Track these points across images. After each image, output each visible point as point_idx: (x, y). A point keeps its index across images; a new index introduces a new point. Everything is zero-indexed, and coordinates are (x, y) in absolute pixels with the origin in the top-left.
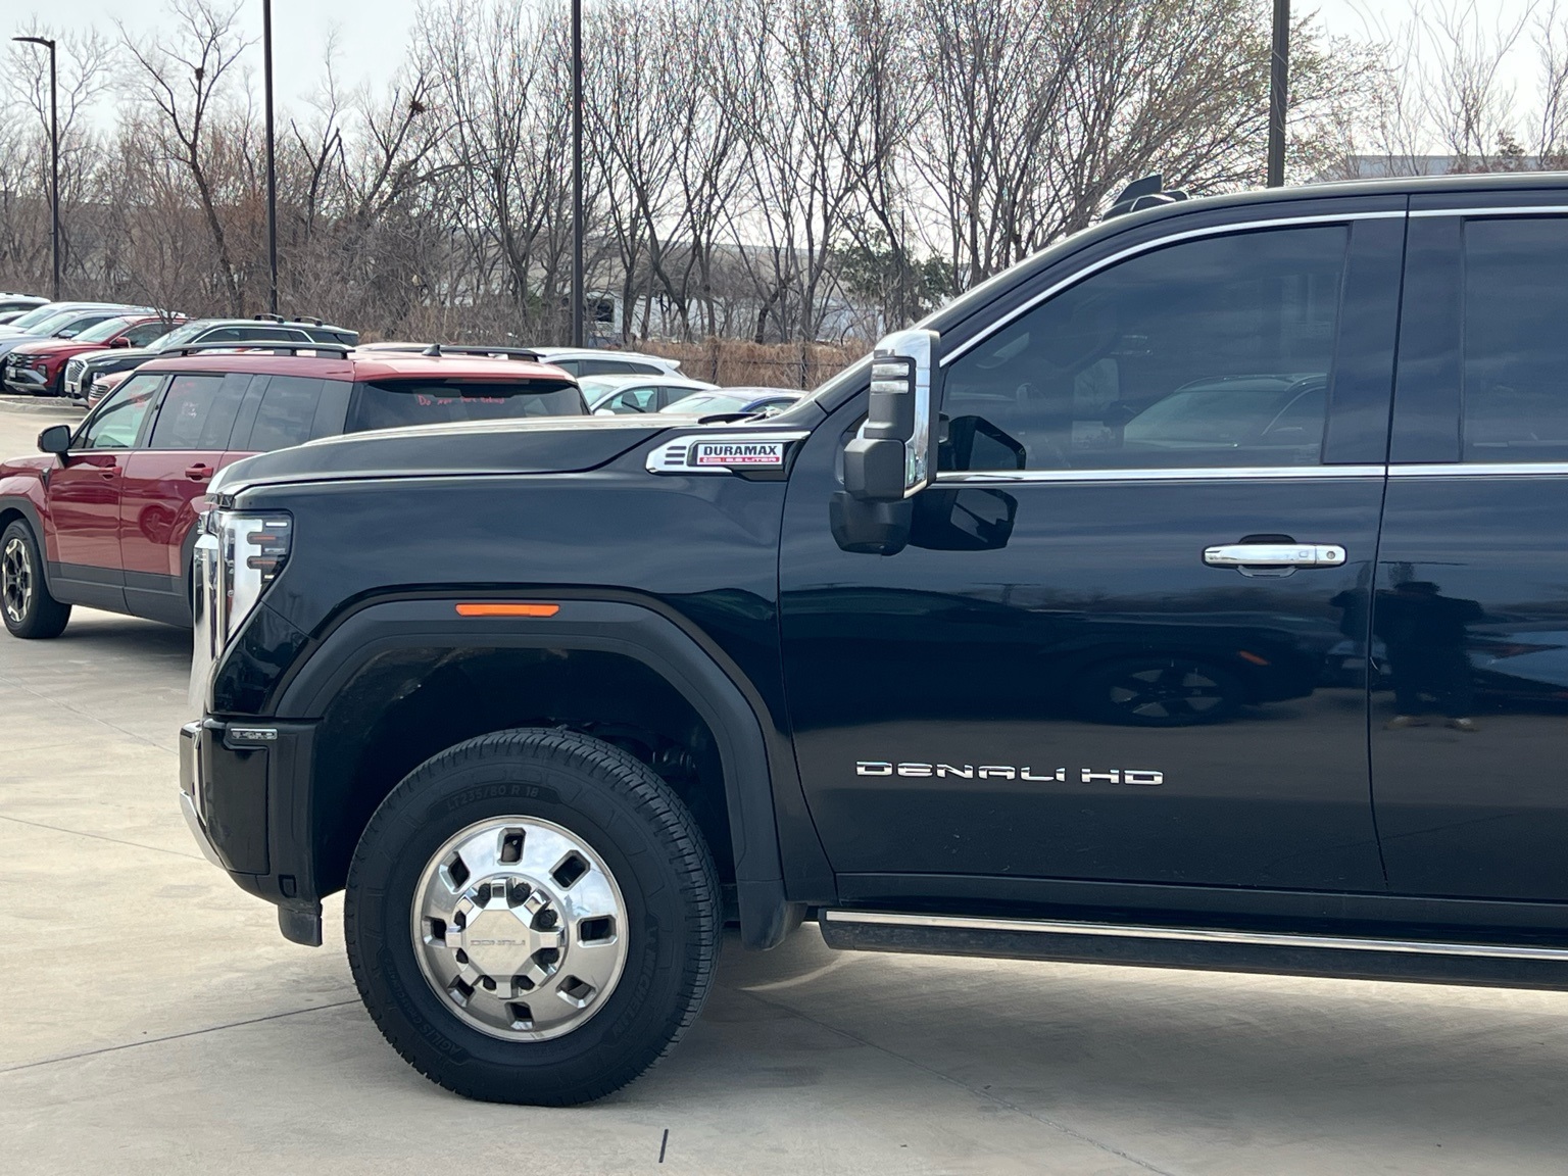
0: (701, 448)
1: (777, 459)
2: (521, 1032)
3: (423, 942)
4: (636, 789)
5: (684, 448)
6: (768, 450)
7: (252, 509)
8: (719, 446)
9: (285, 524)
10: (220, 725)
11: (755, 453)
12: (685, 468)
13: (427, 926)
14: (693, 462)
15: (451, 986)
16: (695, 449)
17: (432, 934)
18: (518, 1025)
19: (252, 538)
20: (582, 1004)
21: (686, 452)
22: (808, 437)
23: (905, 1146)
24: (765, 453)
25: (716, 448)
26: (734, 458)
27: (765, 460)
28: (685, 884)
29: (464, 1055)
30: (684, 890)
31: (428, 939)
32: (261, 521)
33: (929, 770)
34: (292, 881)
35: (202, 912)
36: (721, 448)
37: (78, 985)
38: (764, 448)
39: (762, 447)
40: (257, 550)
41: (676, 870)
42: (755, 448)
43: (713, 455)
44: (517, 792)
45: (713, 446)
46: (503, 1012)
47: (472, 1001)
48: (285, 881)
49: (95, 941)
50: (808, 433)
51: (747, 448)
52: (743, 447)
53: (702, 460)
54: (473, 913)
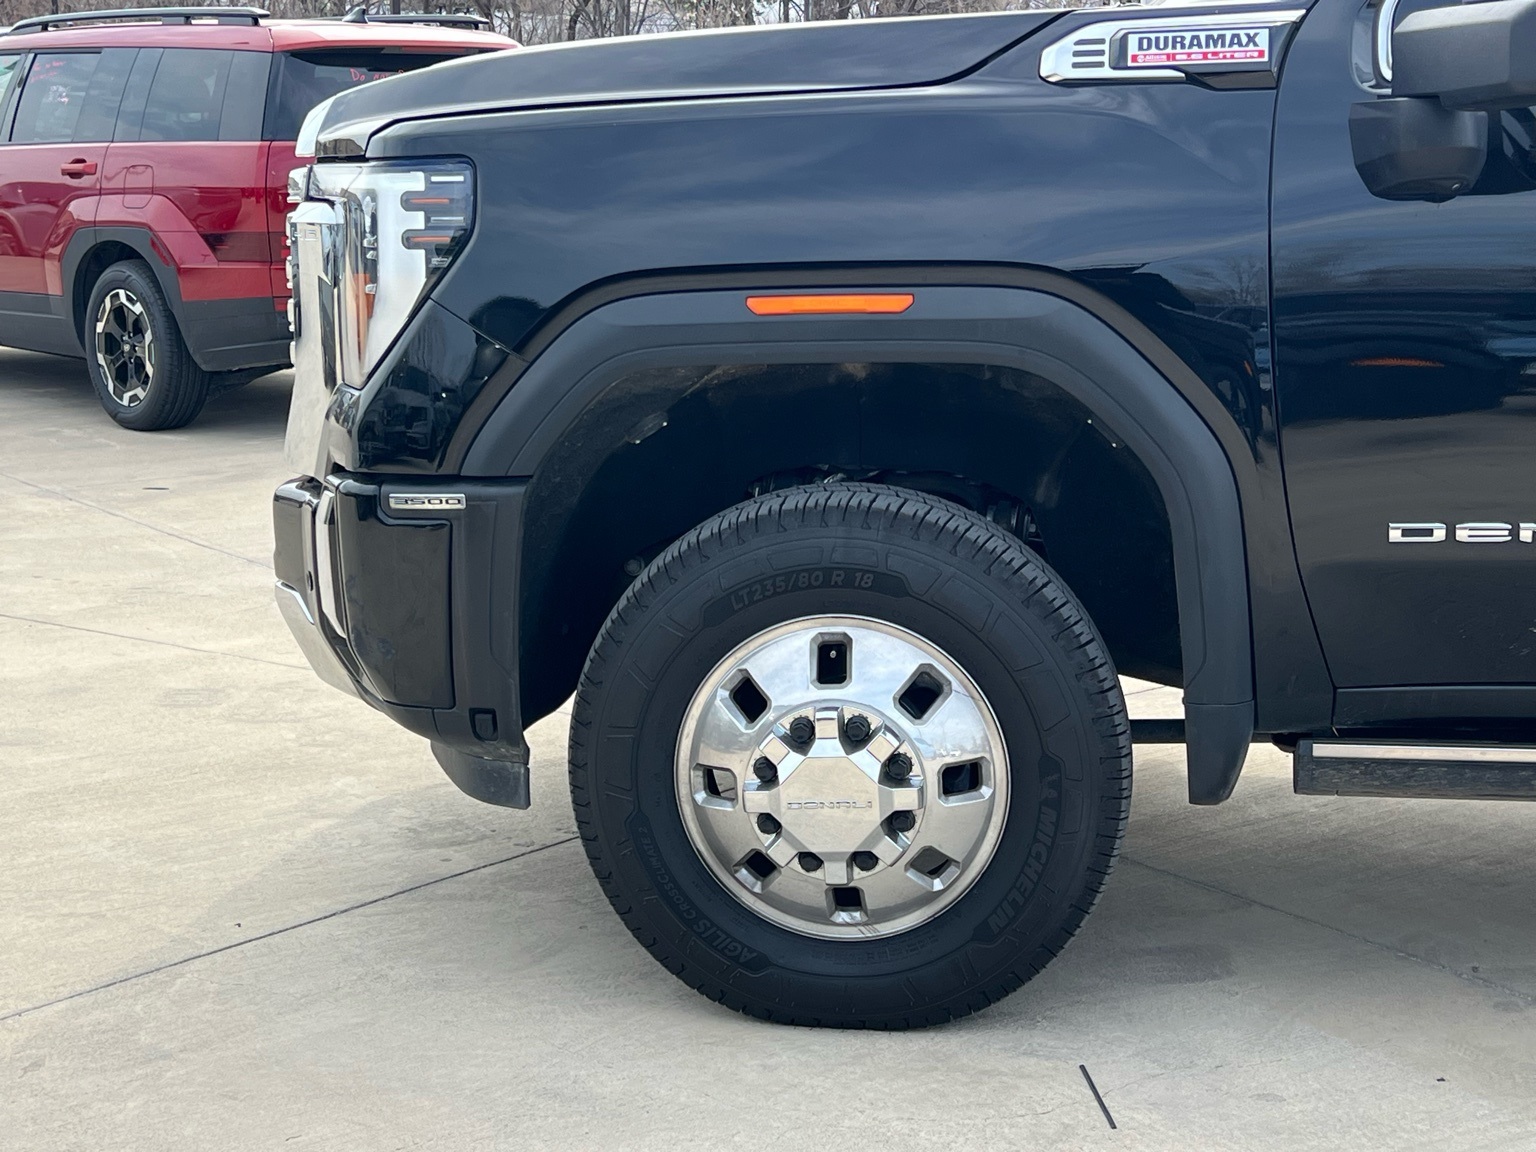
0: (1133, 41)
1: (1261, 54)
2: (846, 926)
3: (694, 800)
4: (1023, 570)
5: (1102, 41)
6: (1244, 40)
7: (405, 156)
8: (1162, 36)
9: (460, 178)
10: (369, 489)
11: (1223, 45)
12: (1107, 72)
13: (698, 778)
14: (1119, 60)
15: (739, 864)
16: (1124, 38)
17: (705, 789)
18: (842, 916)
19: (409, 202)
20: (938, 885)
21: (1105, 47)
22: (1304, 18)
23: (1443, 1080)
24: (1240, 44)
25: (1157, 39)
26: (1189, 55)
27: (1242, 56)
28: (1099, 710)
29: (760, 962)
30: (1097, 719)
31: (701, 796)
32: (421, 175)
33: (1506, 533)
34: (489, 716)
35: (230, 727)
36: (1166, 39)
37: (112, 848)
38: (1238, 36)
39: (1234, 36)
40: (418, 220)
41: (1086, 690)
42: (1222, 37)
43: (1154, 50)
44: (839, 579)
45: (1153, 36)
46: (822, 901)
47: (768, 885)
48: (478, 717)
49: (106, 776)
50: (1303, 12)
51: (1208, 38)
52: (1203, 35)
53: (1134, 58)
54: (788, 763)
